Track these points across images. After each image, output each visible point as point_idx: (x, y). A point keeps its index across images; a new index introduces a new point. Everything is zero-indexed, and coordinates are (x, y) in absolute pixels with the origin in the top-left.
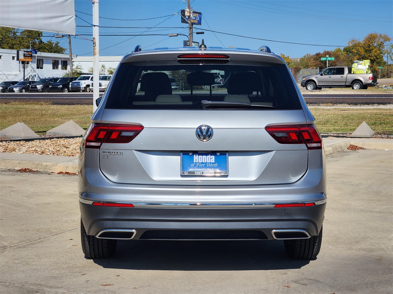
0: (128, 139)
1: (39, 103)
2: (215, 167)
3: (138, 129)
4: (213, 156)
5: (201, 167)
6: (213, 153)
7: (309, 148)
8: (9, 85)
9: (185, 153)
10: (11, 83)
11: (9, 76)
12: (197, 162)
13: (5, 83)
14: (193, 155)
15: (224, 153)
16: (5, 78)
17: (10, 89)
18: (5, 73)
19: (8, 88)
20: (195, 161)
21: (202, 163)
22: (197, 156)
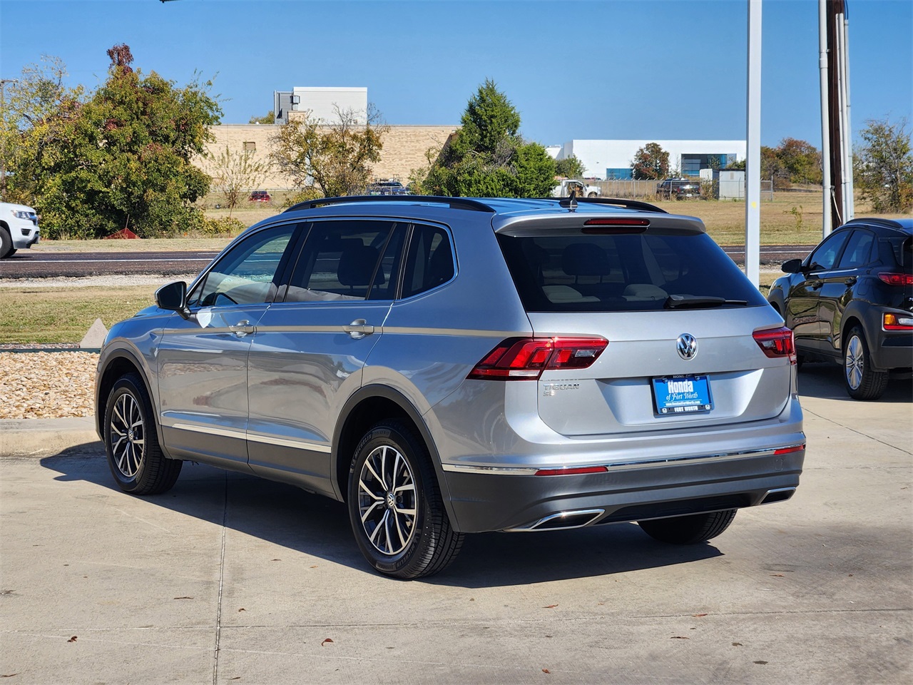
0: (586, 362)
3: (598, 346)
4: (691, 382)
15: (703, 376)
20: (670, 392)
21: (679, 394)
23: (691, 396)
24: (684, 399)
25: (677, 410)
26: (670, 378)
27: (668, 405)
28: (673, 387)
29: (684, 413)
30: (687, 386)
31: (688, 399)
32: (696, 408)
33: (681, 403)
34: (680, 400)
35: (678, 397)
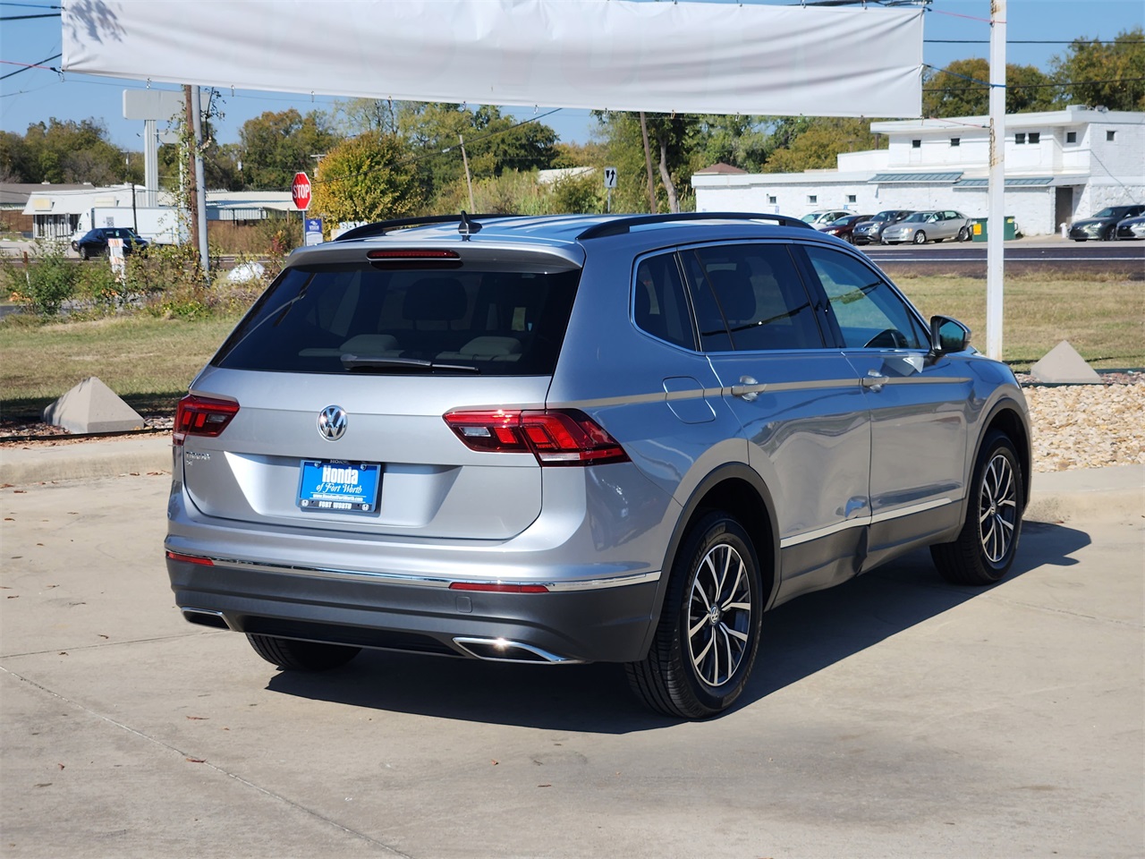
1: (1098, 277)
2: (357, 494)
5: (333, 492)
6: (354, 464)
7: (542, 464)
8: (1121, 216)
9: (310, 461)
10: (1126, 210)
11: (1134, 189)
12: (328, 481)
13: (1113, 209)
14: (321, 466)
16: (1121, 195)
17: (1121, 227)
18: (1124, 180)
19: (1118, 225)
20: (324, 480)
21: (336, 484)
22: (329, 469)
23: (352, 490)
24: (341, 492)
25: (322, 504)
26: (326, 462)
27: (316, 496)
28: (329, 474)
29: (331, 510)
30: (351, 476)
31: (348, 493)
32: (350, 506)
33: (331, 497)
34: (336, 492)
35: (333, 489)
